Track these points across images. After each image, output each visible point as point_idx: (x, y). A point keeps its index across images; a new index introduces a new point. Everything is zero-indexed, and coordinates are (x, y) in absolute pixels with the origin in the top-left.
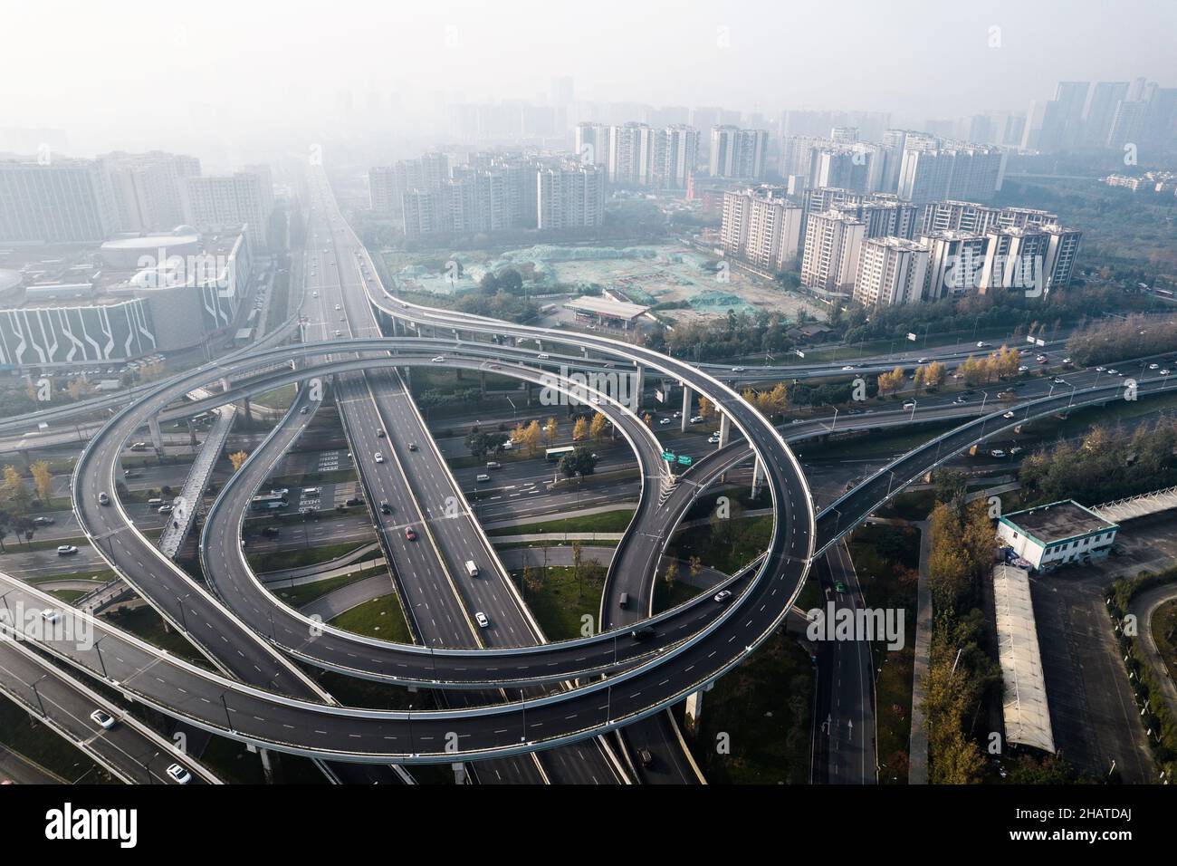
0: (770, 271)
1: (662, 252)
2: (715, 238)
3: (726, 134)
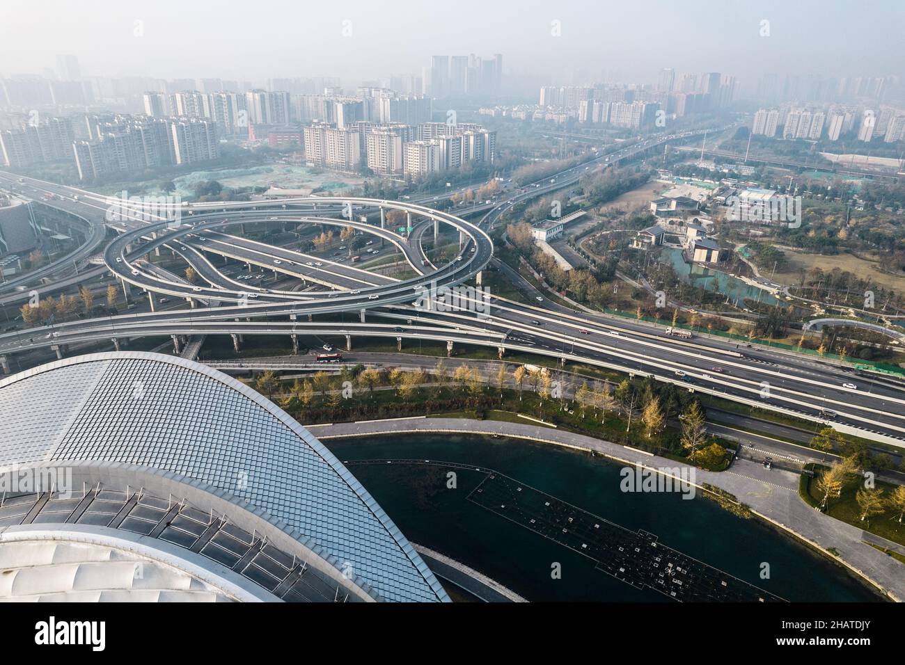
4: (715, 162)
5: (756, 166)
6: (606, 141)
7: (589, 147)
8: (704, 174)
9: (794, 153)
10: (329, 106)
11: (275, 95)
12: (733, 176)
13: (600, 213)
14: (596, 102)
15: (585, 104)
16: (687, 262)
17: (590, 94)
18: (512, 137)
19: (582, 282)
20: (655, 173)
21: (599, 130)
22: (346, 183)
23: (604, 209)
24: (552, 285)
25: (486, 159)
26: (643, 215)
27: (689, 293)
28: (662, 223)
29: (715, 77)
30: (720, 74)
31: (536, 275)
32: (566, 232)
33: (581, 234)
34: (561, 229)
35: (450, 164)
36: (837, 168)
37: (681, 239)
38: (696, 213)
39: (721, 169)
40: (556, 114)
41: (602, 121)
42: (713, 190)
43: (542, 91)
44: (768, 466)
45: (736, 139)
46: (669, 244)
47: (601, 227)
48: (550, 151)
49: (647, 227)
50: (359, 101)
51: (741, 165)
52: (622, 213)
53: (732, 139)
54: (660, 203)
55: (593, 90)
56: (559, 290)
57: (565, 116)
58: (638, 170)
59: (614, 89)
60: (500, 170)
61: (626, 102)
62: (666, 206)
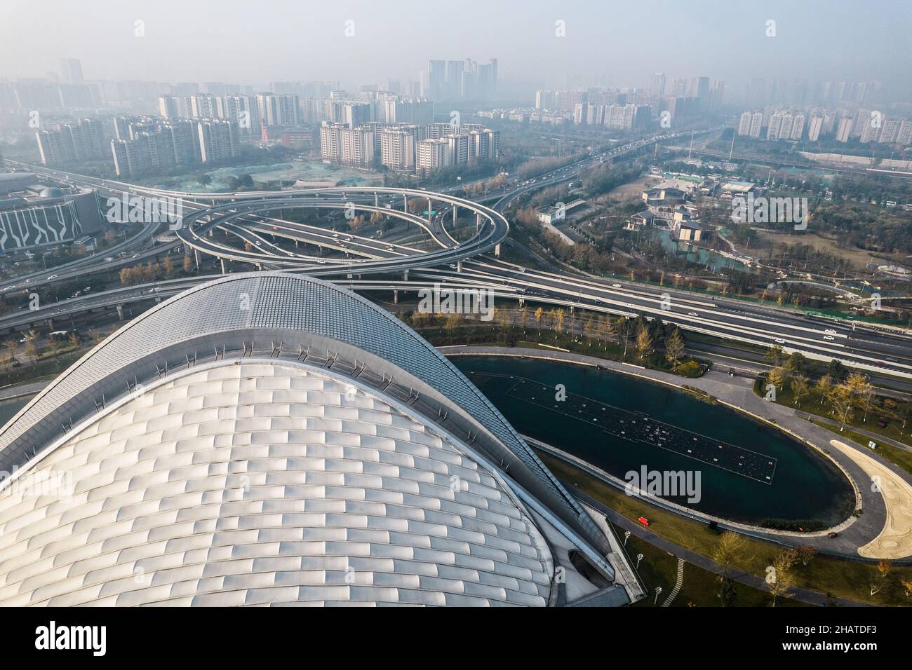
4: (702, 159)
5: (739, 163)
6: (600, 142)
7: (585, 146)
8: (691, 169)
9: (776, 152)
10: (338, 108)
11: (286, 98)
12: (718, 171)
13: (598, 201)
14: (590, 104)
15: (580, 106)
16: (673, 241)
17: (584, 98)
18: (512, 138)
19: (585, 253)
20: (646, 169)
21: (593, 132)
22: (363, 178)
23: (600, 199)
24: (558, 257)
25: (490, 157)
26: (636, 202)
27: (675, 262)
28: (653, 210)
29: (704, 81)
30: (708, 79)
31: (544, 250)
32: (569, 217)
33: (582, 219)
35: (459, 161)
36: (814, 164)
37: (669, 222)
38: (683, 202)
39: (707, 166)
40: (552, 117)
41: (597, 123)
42: (699, 183)
43: (538, 95)
44: (732, 375)
45: (723, 139)
46: (658, 227)
47: (599, 212)
48: (549, 151)
49: (640, 212)
50: (366, 103)
51: (726, 162)
52: (617, 202)
53: (719, 139)
54: (651, 194)
55: (587, 93)
56: (565, 261)
57: (560, 118)
58: (631, 166)
59: (607, 93)
60: (505, 166)
61: (619, 105)
62: (656, 196)
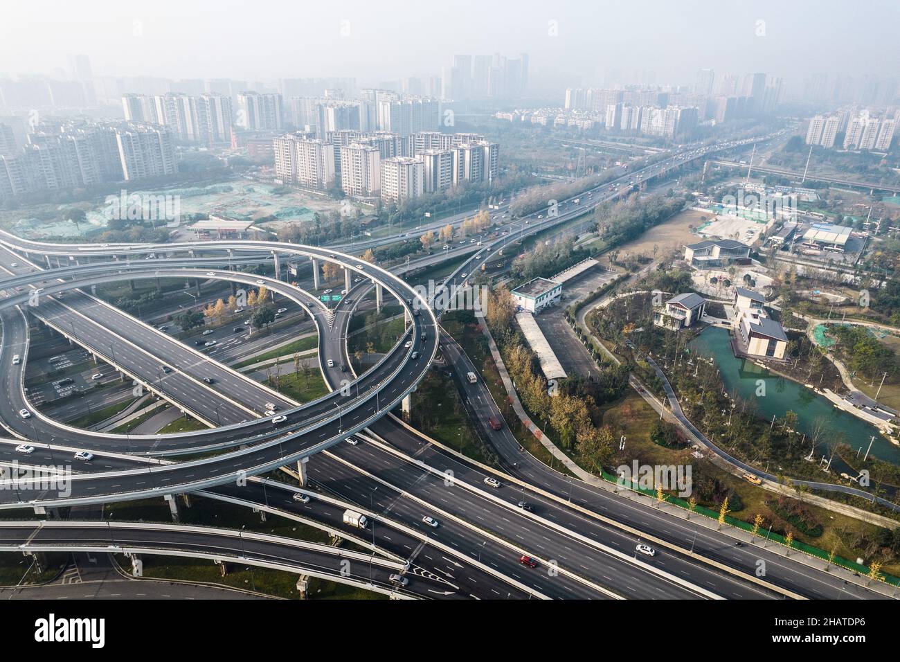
0: (321, 189)
1: (237, 187)
2: (271, 172)
3: (252, 98)
4: (764, 181)
5: (817, 188)
6: (634, 153)
7: (613, 161)
9: (862, 169)
13: (617, 260)
14: (626, 106)
15: (613, 108)
16: (738, 357)
17: (620, 96)
18: (527, 147)
20: (691, 199)
23: (624, 254)
24: (525, 407)
25: (486, 177)
26: (675, 269)
28: (701, 279)
29: (759, 78)
30: (765, 75)
32: (567, 295)
33: (586, 301)
34: (558, 292)
35: (439, 185)
37: (727, 308)
38: (746, 263)
39: (773, 192)
40: (579, 119)
41: (632, 128)
42: (766, 224)
43: (568, 93)
45: (788, 151)
46: (709, 320)
47: (616, 286)
48: (566, 165)
49: (681, 292)
50: (354, 105)
51: (799, 186)
52: (646, 261)
53: (783, 151)
54: (698, 248)
55: (623, 92)
57: (590, 121)
59: (646, 92)
60: (498, 194)
61: (659, 106)
62: (706, 253)
